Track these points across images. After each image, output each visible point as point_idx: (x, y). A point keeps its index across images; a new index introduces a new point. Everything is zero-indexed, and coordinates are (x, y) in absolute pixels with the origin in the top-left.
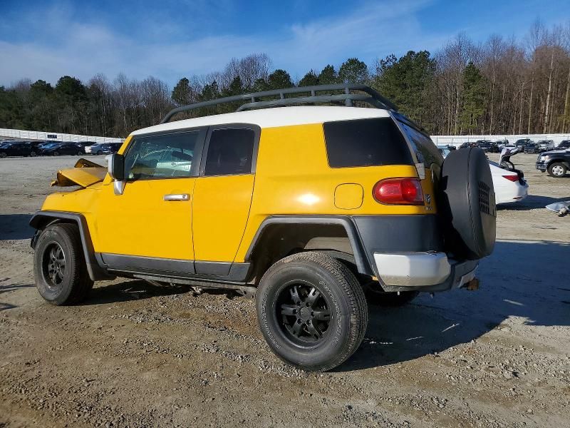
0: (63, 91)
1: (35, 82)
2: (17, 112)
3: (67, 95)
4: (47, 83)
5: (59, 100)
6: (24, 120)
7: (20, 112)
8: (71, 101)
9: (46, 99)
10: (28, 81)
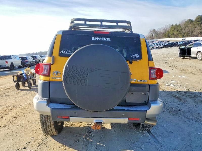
0: (196, 21)
1: (187, 20)
2: (180, 32)
3: (198, 22)
4: (191, 19)
5: (195, 25)
6: (182, 34)
7: (181, 31)
8: (199, 24)
9: (190, 25)
10: (185, 20)
